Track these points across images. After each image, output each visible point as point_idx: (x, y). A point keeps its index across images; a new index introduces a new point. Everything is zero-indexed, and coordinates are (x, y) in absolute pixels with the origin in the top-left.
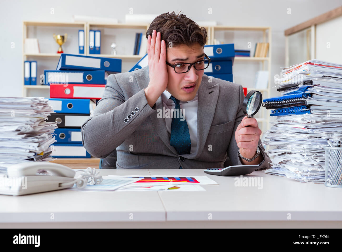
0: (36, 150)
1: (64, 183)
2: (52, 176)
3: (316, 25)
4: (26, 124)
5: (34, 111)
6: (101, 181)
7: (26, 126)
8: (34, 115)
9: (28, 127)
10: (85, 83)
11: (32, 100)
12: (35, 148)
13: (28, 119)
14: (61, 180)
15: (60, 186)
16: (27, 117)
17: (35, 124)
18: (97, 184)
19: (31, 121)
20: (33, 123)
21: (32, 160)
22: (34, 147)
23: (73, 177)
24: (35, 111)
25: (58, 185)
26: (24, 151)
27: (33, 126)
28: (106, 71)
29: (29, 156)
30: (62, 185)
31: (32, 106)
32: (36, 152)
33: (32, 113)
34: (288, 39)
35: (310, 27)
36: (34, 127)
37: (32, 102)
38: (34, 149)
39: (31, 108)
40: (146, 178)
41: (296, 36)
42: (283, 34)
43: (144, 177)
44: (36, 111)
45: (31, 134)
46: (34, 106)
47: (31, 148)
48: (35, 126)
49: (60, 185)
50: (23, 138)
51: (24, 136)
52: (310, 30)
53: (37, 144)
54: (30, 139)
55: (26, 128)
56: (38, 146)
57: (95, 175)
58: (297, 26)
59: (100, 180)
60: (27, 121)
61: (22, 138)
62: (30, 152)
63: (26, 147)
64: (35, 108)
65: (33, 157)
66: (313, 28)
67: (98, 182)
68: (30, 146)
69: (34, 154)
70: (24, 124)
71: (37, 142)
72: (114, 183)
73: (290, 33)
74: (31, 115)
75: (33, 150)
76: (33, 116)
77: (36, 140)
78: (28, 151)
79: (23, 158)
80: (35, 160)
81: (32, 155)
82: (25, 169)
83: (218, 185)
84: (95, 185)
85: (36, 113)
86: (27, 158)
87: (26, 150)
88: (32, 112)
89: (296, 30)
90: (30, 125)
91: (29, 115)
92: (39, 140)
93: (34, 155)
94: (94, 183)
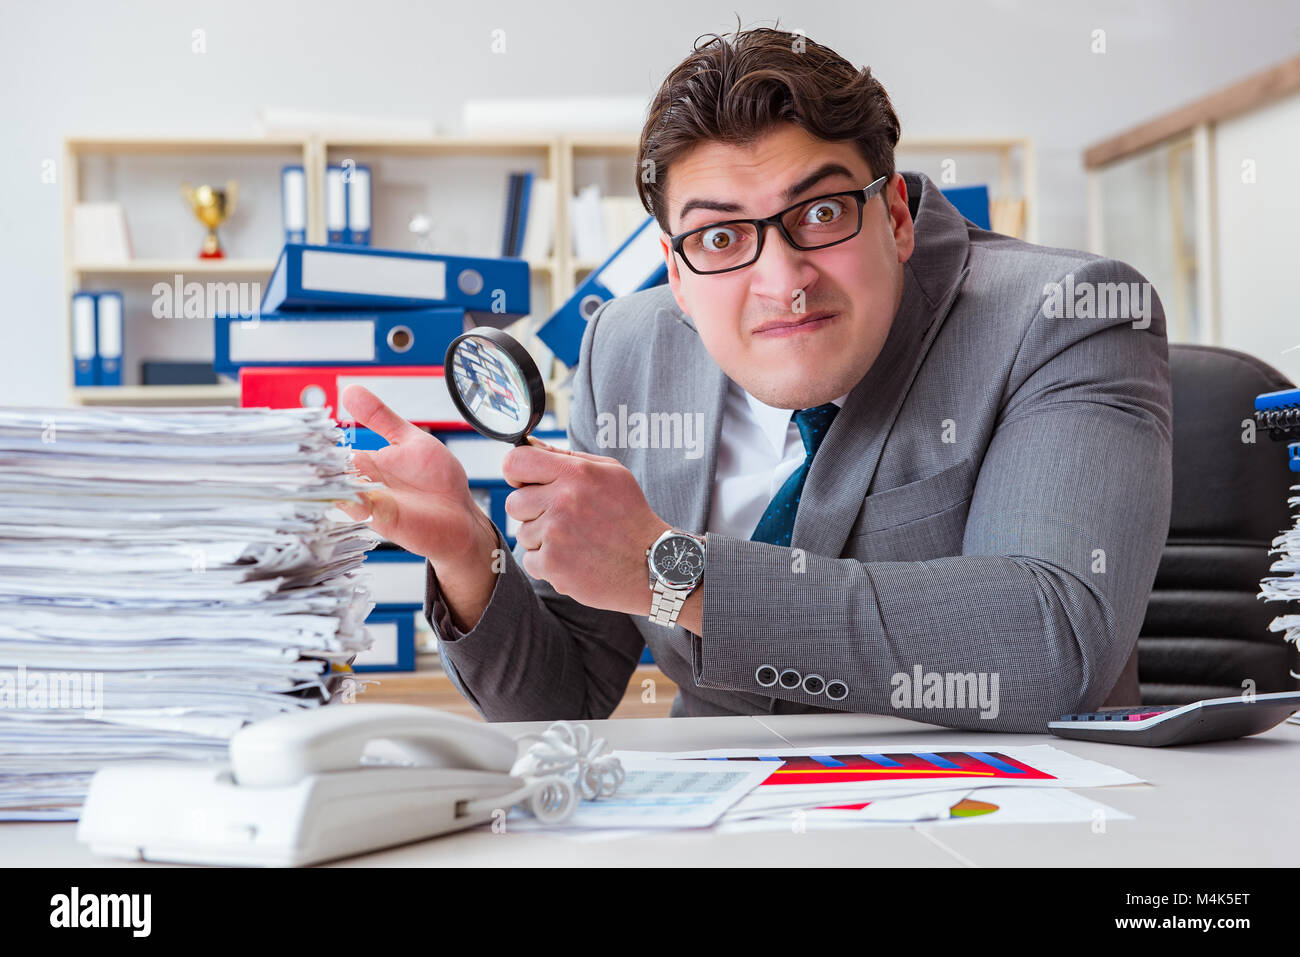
0: (328, 651)
1: (475, 800)
2: (410, 767)
3: (1213, 125)
4: (280, 531)
5: (313, 470)
6: (618, 783)
7: (281, 540)
8: (311, 488)
9: (288, 545)
10: (386, 362)
11: (306, 421)
12: (327, 643)
13: (289, 509)
14: (460, 783)
15: (459, 815)
16: (283, 497)
17: (317, 530)
18: (602, 796)
19: (299, 516)
20: (310, 527)
21: (314, 693)
22: (318, 635)
23: (507, 772)
24: (318, 470)
25: (451, 812)
26: (275, 653)
27: (308, 540)
28: (468, 310)
29: (299, 677)
30: (471, 808)
31: (304, 449)
32: (332, 661)
33: (305, 481)
34: (1096, 181)
35: (1185, 133)
36: (313, 546)
37: (305, 429)
38: (319, 643)
39: (303, 456)
41: (1126, 170)
42: (1074, 165)
43: (782, 758)
44: (322, 473)
45: (297, 579)
46: (315, 447)
47: (308, 642)
48: (316, 537)
49: (460, 808)
50: (270, 597)
51: (273, 585)
52: (1190, 147)
53: (332, 624)
54: (299, 600)
55: (280, 550)
56: (337, 633)
57: (590, 756)
58: (1138, 131)
59: (616, 777)
60: (285, 519)
61: (264, 597)
62: (303, 658)
63: (282, 637)
64: (316, 457)
65: (316, 682)
66: (1201, 139)
67: (607, 786)
68: (301, 631)
69: (318, 667)
70: (271, 532)
71: (328, 611)
72: (678, 790)
73: (1105, 157)
74: (301, 490)
75: (314, 649)
76: (306, 494)
77: (328, 603)
78: (293, 654)
79: (269, 689)
80: (326, 695)
81: (311, 672)
83: (1148, 788)
84: (593, 800)
85: (322, 482)
86: (290, 687)
87: (284, 651)
88: (308, 476)
89: (1132, 145)
90: (294, 533)
91: (293, 488)
92: (338, 602)
93: (320, 674)
94: (590, 794)
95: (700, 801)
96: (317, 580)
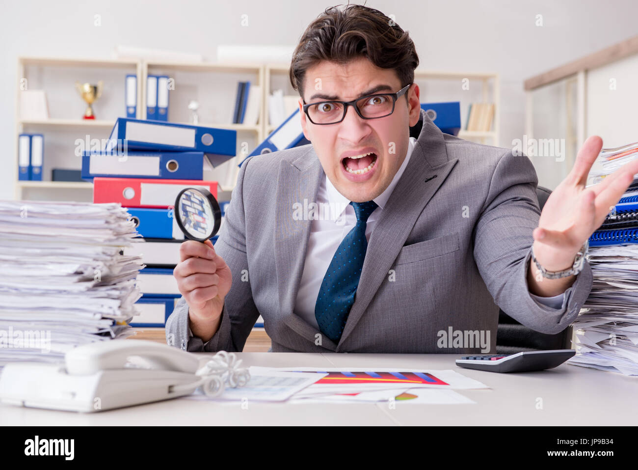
0: (115, 315)
1: (178, 385)
2: (150, 370)
3: (587, 71)
4: (95, 260)
5: (110, 232)
6: (247, 381)
7: (95, 264)
8: (110, 240)
9: (98, 266)
10: (165, 176)
11: (108, 210)
12: (114, 311)
13: (99, 249)
14: (171, 378)
15: (170, 392)
16: (97, 244)
17: (112, 260)
18: (240, 386)
19: (104, 253)
20: (109, 258)
21: (107, 334)
22: (110, 308)
23: (194, 373)
24: (113, 232)
25: (166, 390)
26: (90, 315)
27: (108, 264)
28: (205, 153)
29: (101, 327)
30: (175, 389)
31: (107, 222)
32: (117, 320)
33: (107, 237)
34: (531, 96)
35: (574, 74)
36: (110, 267)
37: (108, 213)
38: (111, 311)
39: (106, 225)
40: (331, 374)
41: (545, 91)
42: (520, 87)
43: (328, 372)
44: (115, 233)
45: (105, 282)
46: (112, 221)
47: (106, 311)
48: (111, 263)
49: (170, 389)
50: (89, 290)
51: (90, 284)
52: (576, 81)
53: (117, 303)
54: (103, 291)
55: (94, 268)
56: (120, 307)
57: (235, 367)
58: (550, 73)
59: (246, 377)
60: (98, 254)
61: (86, 289)
62: (103, 318)
63: (94, 308)
64: (113, 226)
65: (108, 329)
66: (581, 77)
67: (241, 382)
68: (102, 306)
69: (110, 322)
70: (91, 260)
71: (116, 297)
72: (275, 385)
73: (535, 85)
74: (105, 241)
75: (108, 314)
76: (108, 243)
77: (116, 293)
78: (99, 316)
79: (90, 332)
80: (113, 335)
81: (106, 325)
82: (104, 356)
83: (489, 391)
84: (235, 388)
85: (115, 238)
86: (97, 331)
87: (95, 314)
88: (109, 234)
89: (547, 80)
90: (102, 261)
91: (101, 240)
92: (121, 293)
93: (111, 326)
94: (234, 385)
95: (283, 390)
96: (113, 282)
